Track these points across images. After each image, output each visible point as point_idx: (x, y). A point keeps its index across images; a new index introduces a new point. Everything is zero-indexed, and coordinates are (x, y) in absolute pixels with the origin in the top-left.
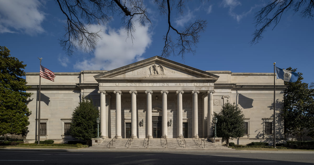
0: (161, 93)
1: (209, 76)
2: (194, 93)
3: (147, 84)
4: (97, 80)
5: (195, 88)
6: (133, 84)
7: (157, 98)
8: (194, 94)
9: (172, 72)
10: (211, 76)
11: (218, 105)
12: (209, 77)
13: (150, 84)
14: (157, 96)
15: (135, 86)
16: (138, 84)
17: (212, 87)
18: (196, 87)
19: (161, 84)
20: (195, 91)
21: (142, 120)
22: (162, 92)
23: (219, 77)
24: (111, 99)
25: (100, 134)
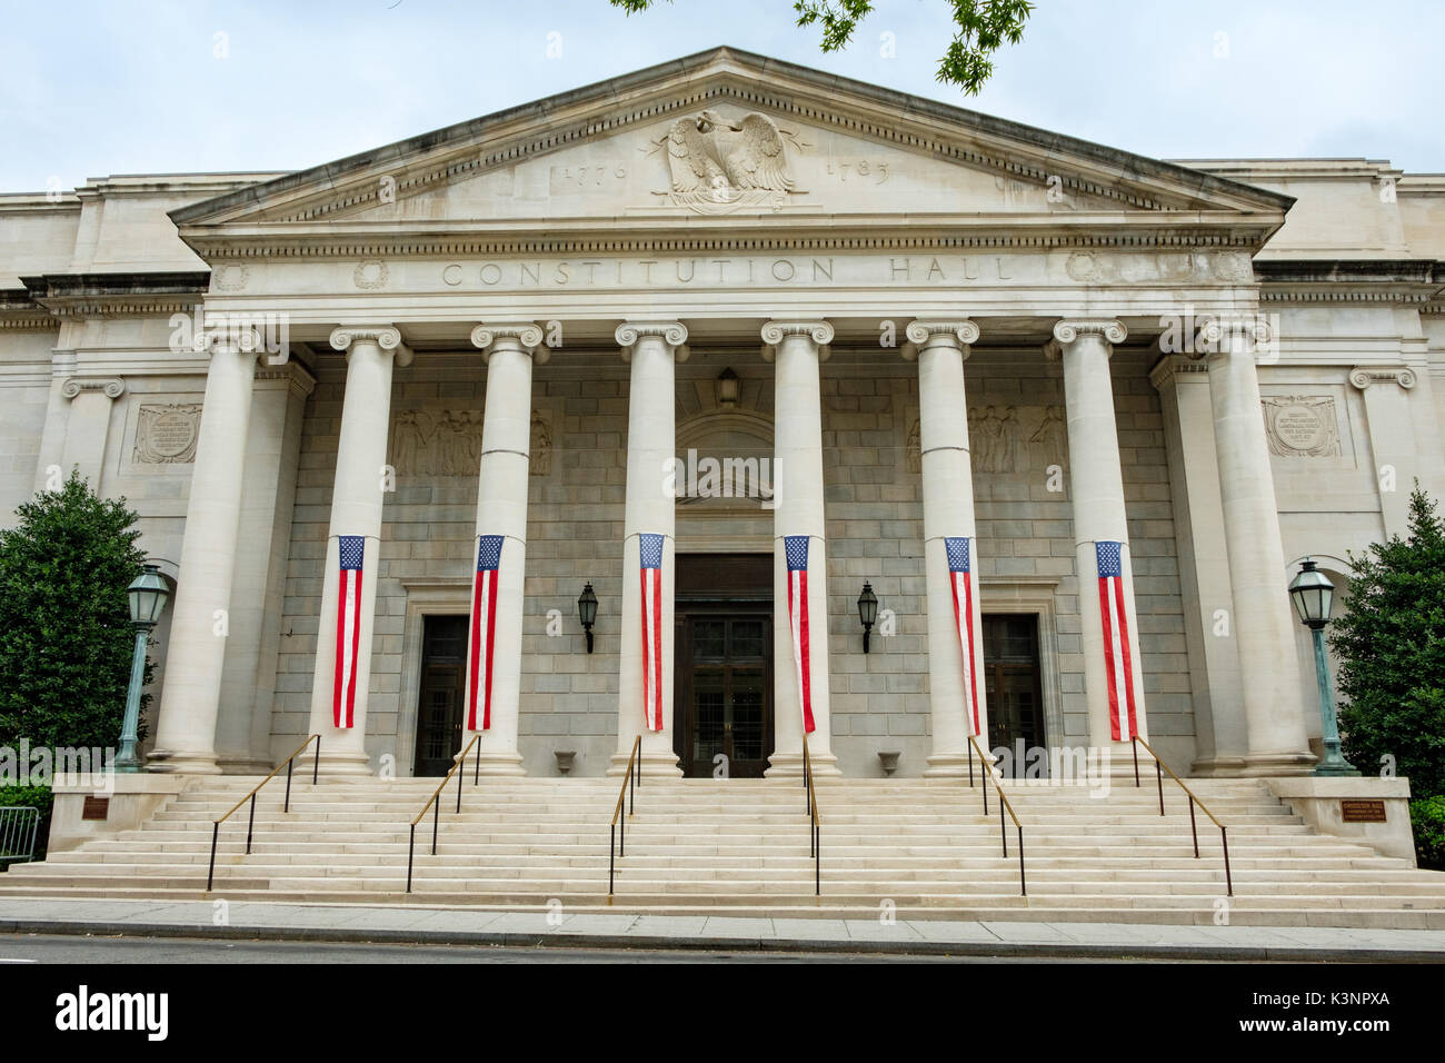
0: (760, 344)
1: (1201, 196)
2: (1071, 338)
3: (631, 272)
4: (194, 244)
5: (1081, 295)
6: (512, 273)
7: (729, 389)
8: (1072, 345)
9: (864, 169)
10: (1218, 200)
11: (1313, 452)
12: (1195, 205)
13: (667, 272)
14: (728, 374)
15: (530, 285)
16: (547, 272)
17: (1234, 287)
18: (1088, 288)
19: (762, 269)
20: (1082, 325)
21: (588, 589)
22: (769, 335)
23: (1294, 200)
24: (310, 399)
25: (146, 733)
